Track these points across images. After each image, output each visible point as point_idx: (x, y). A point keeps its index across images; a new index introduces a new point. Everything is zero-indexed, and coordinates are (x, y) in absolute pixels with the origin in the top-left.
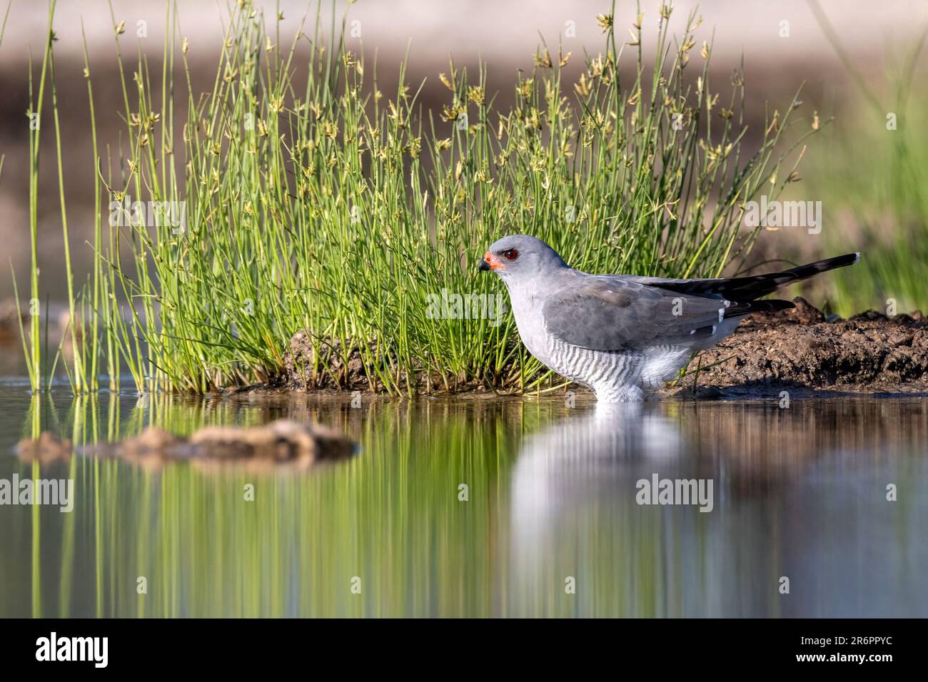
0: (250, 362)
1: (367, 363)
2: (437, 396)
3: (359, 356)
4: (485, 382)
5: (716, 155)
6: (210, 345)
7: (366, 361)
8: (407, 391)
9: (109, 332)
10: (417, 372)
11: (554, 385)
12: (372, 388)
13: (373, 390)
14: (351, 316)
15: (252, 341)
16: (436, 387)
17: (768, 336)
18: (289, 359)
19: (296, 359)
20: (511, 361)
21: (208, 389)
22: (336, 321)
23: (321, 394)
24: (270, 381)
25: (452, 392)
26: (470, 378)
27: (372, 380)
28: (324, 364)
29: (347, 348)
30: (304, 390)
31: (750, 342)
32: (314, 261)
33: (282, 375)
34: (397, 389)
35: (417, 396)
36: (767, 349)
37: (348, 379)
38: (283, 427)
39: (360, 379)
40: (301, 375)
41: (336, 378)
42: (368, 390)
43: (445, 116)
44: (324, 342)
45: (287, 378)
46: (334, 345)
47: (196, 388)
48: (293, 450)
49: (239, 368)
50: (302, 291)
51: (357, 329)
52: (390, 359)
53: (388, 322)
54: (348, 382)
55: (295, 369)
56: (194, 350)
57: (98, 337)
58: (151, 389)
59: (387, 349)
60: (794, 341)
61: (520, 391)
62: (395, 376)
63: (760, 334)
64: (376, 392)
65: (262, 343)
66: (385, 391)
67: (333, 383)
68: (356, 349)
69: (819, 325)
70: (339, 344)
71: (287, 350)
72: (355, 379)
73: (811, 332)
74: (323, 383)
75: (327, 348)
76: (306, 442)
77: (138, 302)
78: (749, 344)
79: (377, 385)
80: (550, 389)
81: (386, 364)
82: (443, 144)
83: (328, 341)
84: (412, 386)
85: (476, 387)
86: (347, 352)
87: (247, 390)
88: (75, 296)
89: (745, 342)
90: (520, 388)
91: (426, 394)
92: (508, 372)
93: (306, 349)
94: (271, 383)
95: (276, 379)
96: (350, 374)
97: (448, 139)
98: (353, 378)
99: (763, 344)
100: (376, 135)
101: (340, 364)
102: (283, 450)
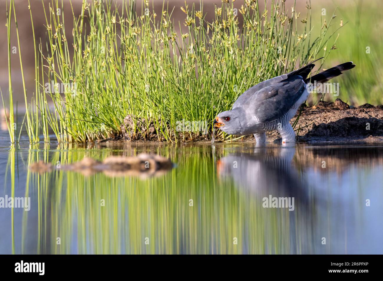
0: (106, 129)
2: (188, 143)
3: (154, 126)
4: (208, 136)
5: (301, 39)
7: (156, 128)
8: (174, 140)
9: (44, 116)
11: (237, 137)
12: (159, 139)
13: (160, 140)
15: (107, 120)
16: (187, 139)
17: (327, 115)
18: (124, 127)
19: (126, 128)
22: (143, 111)
23: (138, 142)
24: (115, 137)
25: (194, 140)
26: (201, 134)
27: (159, 136)
28: (138, 129)
29: (148, 122)
30: (130, 140)
31: (320, 118)
33: (120, 134)
34: (170, 139)
35: (179, 143)
36: (327, 120)
37: (149, 136)
39: (154, 136)
40: (129, 134)
41: (144, 136)
42: (158, 140)
43: (186, 24)
44: (138, 120)
45: (123, 136)
46: (143, 121)
47: (84, 141)
51: (152, 114)
52: (167, 127)
55: (126, 132)
57: (39, 119)
58: (62, 141)
59: (166, 123)
60: (339, 117)
61: (223, 140)
62: (169, 134)
63: (323, 114)
64: (161, 141)
65: (111, 121)
66: (165, 140)
67: (142, 137)
68: (152, 123)
69: (348, 110)
71: (122, 124)
73: (345, 113)
74: (138, 138)
75: (140, 123)
78: (319, 119)
79: (161, 138)
80: (235, 139)
82: (185, 35)
83: (140, 120)
84: (177, 138)
85: (204, 138)
86: (148, 124)
87: (105, 141)
89: (317, 118)
90: (223, 139)
91: (182, 142)
92: (217, 132)
93: (131, 123)
94: (116, 138)
95: (117, 136)
96: (150, 133)
97: (187, 33)
98: (151, 135)
99: (325, 119)
100: (158, 32)
101: (145, 130)
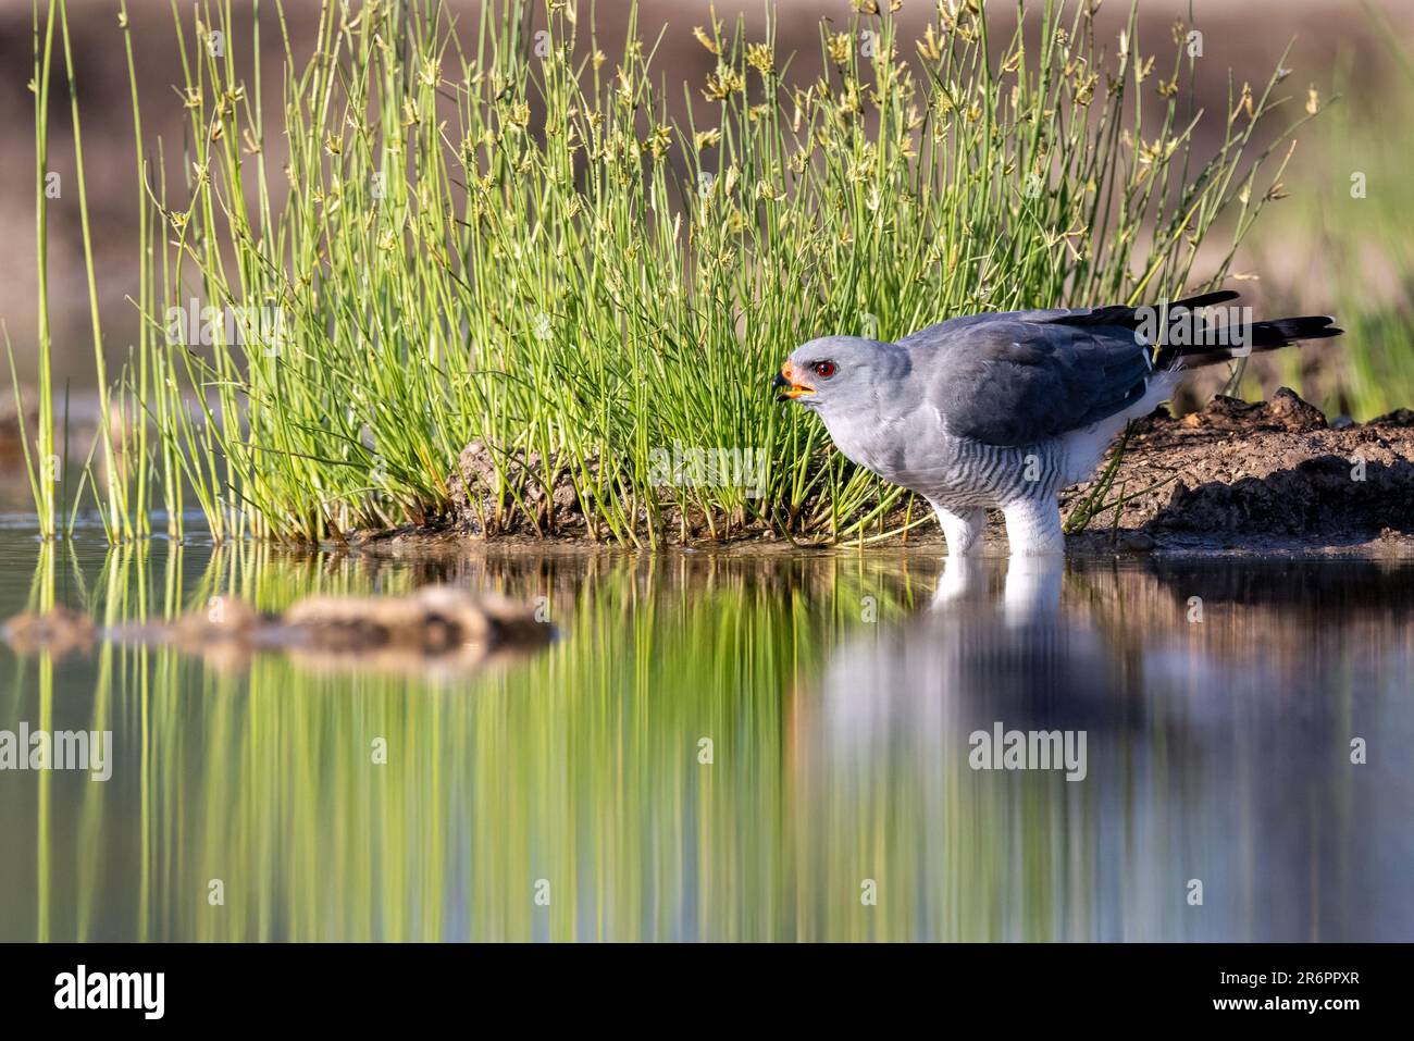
0: (394, 491)
1: (585, 493)
2: (697, 548)
3: (572, 482)
4: (775, 524)
6: (330, 463)
7: (582, 489)
8: (648, 538)
9: (166, 441)
10: (665, 508)
11: (885, 530)
12: (591, 532)
13: (594, 537)
14: (559, 415)
15: (397, 456)
16: (695, 532)
17: (1233, 451)
18: (458, 486)
19: (470, 486)
20: (816, 491)
21: (327, 535)
22: (533, 425)
23: (510, 543)
24: (426, 521)
25: (722, 540)
26: (750, 518)
27: (592, 520)
28: (514, 495)
29: (551, 468)
30: (482, 536)
31: (1205, 461)
32: (497, 326)
33: (445, 512)
34: (632, 535)
35: (664, 548)
36: (1232, 471)
38: (438, 598)
39: (571, 520)
40: (478, 513)
41: (533, 517)
42: (585, 537)
43: (711, 92)
44: (513, 459)
46: (531, 462)
47: (307, 533)
48: (453, 635)
49: (376, 499)
50: (480, 376)
51: (567, 437)
52: (621, 487)
53: (618, 426)
54: (554, 524)
55: (467, 502)
56: (304, 470)
57: (149, 444)
58: (234, 533)
59: (616, 469)
60: (1276, 460)
61: (831, 540)
62: (628, 514)
63: (1222, 447)
64: (598, 539)
65: (414, 460)
66: (613, 538)
67: (529, 524)
68: (566, 470)
70: (538, 462)
71: (454, 472)
72: (564, 518)
73: (1303, 444)
74: (516, 526)
75: (519, 469)
76: (474, 622)
77: (213, 391)
78: (1203, 464)
79: (599, 528)
80: (879, 537)
81: (613, 496)
82: (706, 138)
83: (520, 457)
84: (655, 530)
85: (760, 532)
86: (551, 475)
87: (389, 536)
88: (109, 382)
89: (1197, 460)
90: (831, 535)
91: (678, 544)
92: (812, 507)
93: (485, 469)
94: (428, 526)
95: (436, 518)
96: (557, 510)
97: (715, 130)
98: (559, 518)
99: (1225, 465)
100: (594, 120)
101: (540, 495)
102: (437, 635)
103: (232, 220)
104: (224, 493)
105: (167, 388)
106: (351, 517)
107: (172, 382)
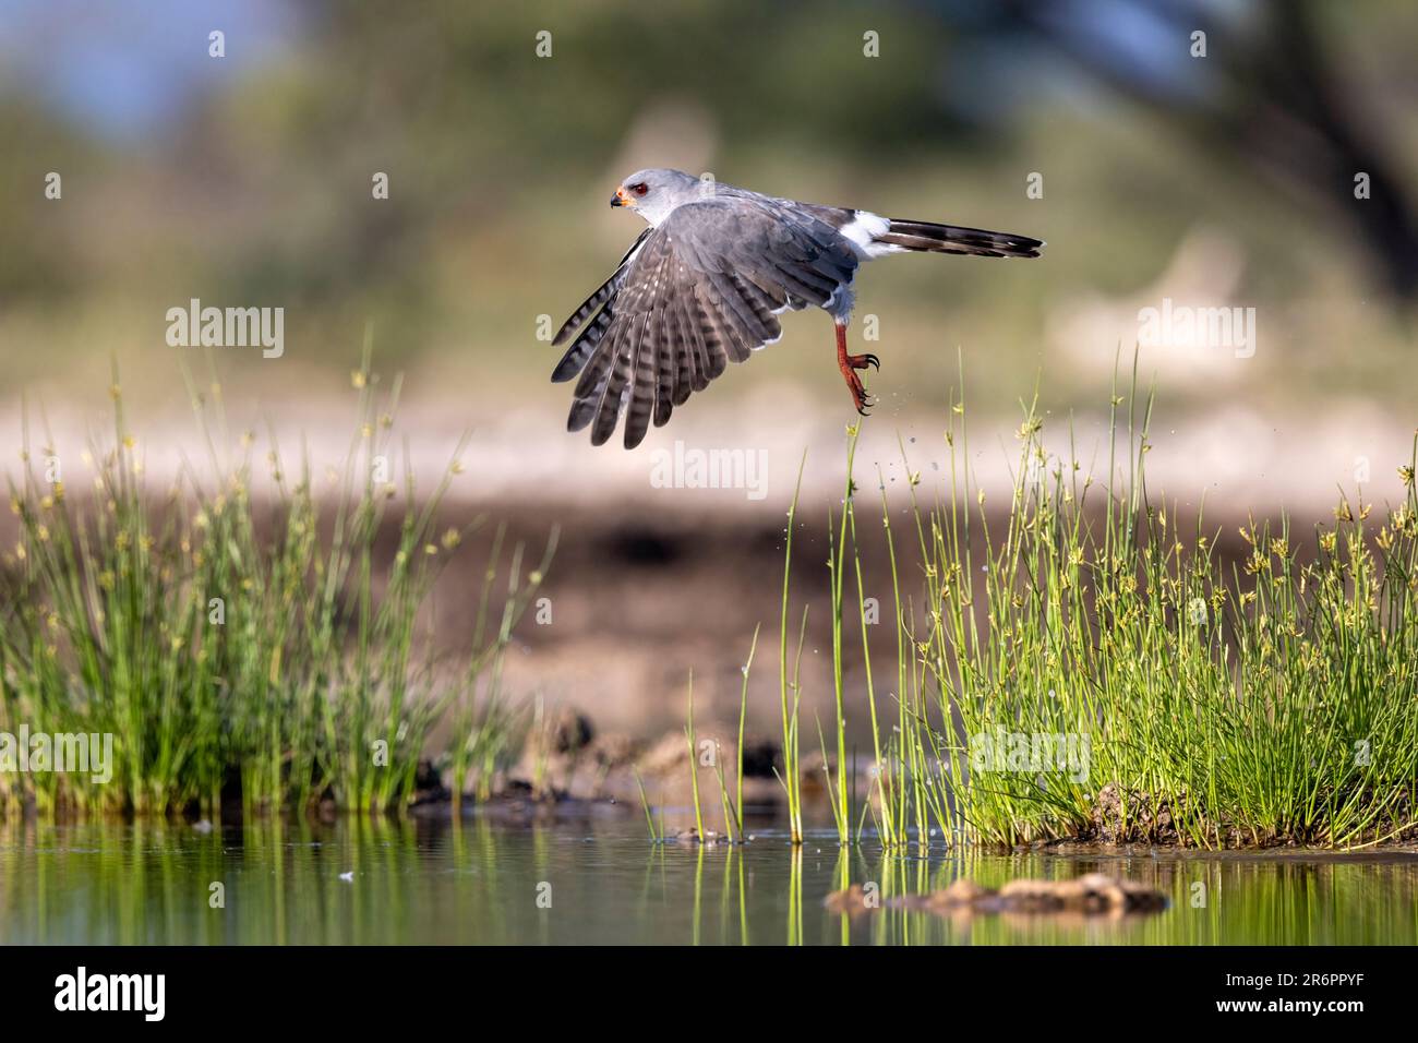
0: (1059, 815)
1: (1177, 817)
2: (1247, 851)
3: (1168, 810)
4: (1295, 837)
6: (1019, 798)
7: (1175, 815)
8: (1216, 845)
9: (916, 784)
10: (1226, 827)
11: (1364, 841)
12: (1181, 841)
13: (1182, 845)
14: (1160, 769)
15: (1060, 794)
16: (1246, 841)
18: (1098, 812)
19: (1105, 813)
20: (1320, 816)
21: (1017, 842)
22: (1144, 775)
23: (1132, 848)
24: (1079, 834)
25: (1262, 846)
26: (1280, 833)
27: (1181, 834)
28: (1133, 818)
29: (1156, 802)
30: (1114, 843)
32: (1120, 714)
33: (1091, 828)
34: (1207, 843)
35: (1226, 851)
38: (1093, 881)
39: (1169, 833)
40: (1111, 829)
41: (1145, 832)
42: (1177, 844)
43: (1249, 569)
44: (1133, 795)
46: (1143, 798)
47: (1005, 841)
48: (1104, 905)
49: (1047, 820)
50: (1110, 744)
51: (1165, 782)
52: (1200, 814)
53: (1196, 775)
54: (1158, 836)
55: (1104, 823)
56: (1003, 803)
57: (906, 788)
58: (960, 841)
59: (1196, 803)
61: (1331, 847)
62: (1204, 830)
64: (1185, 846)
65: (1071, 796)
66: (1195, 845)
67: (1142, 836)
68: (1165, 803)
70: (1148, 798)
71: (1095, 803)
72: (1164, 833)
74: (1134, 837)
75: (1136, 802)
76: (1116, 896)
77: (945, 755)
79: (1186, 839)
80: (1360, 845)
81: (1194, 817)
82: (1247, 597)
83: (1136, 794)
84: (1221, 840)
85: (1286, 841)
86: (1156, 806)
87: (1057, 842)
88: (881, 747)
90: (1330, 843)
91: (1235, 848)
92: (1317, 827)
93: (1115, 803)
94: (1080, 837)
95: (1085, 832)
96: (1160, 827)
98: (1161, 832)
100: (1177, 587)
101: (1149, 818)
102: (1093, 903)
103: (955, 647)
104: (953, 816)
105: (917, 752)
106: (1032, 831)
107: (920, 748)
